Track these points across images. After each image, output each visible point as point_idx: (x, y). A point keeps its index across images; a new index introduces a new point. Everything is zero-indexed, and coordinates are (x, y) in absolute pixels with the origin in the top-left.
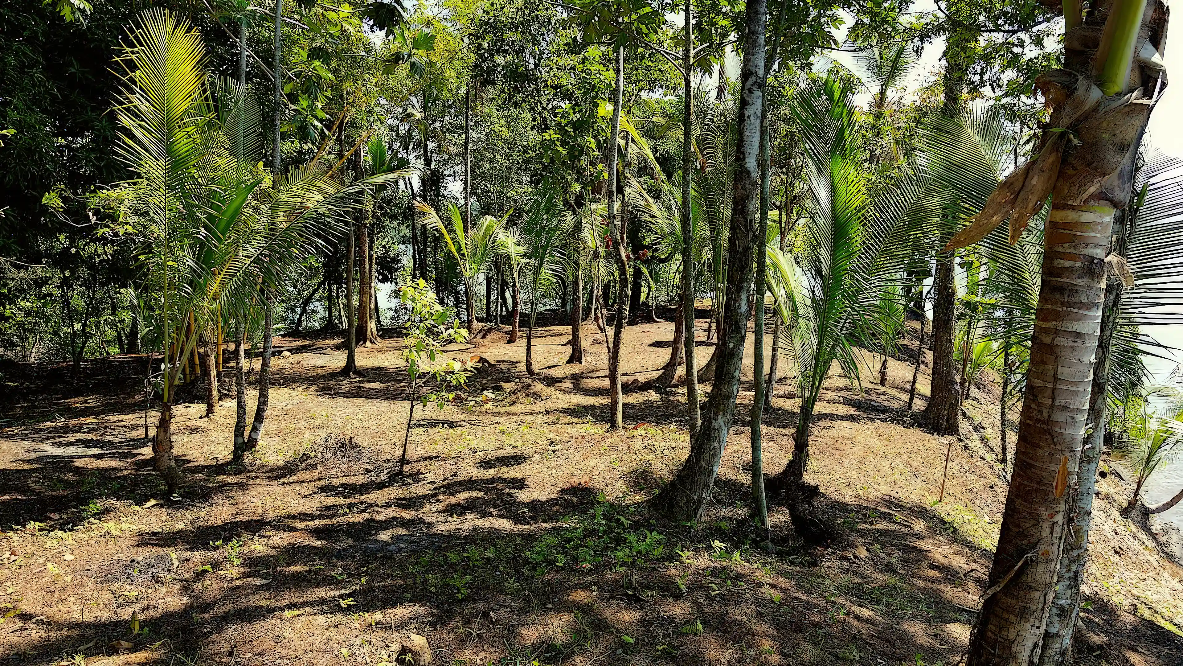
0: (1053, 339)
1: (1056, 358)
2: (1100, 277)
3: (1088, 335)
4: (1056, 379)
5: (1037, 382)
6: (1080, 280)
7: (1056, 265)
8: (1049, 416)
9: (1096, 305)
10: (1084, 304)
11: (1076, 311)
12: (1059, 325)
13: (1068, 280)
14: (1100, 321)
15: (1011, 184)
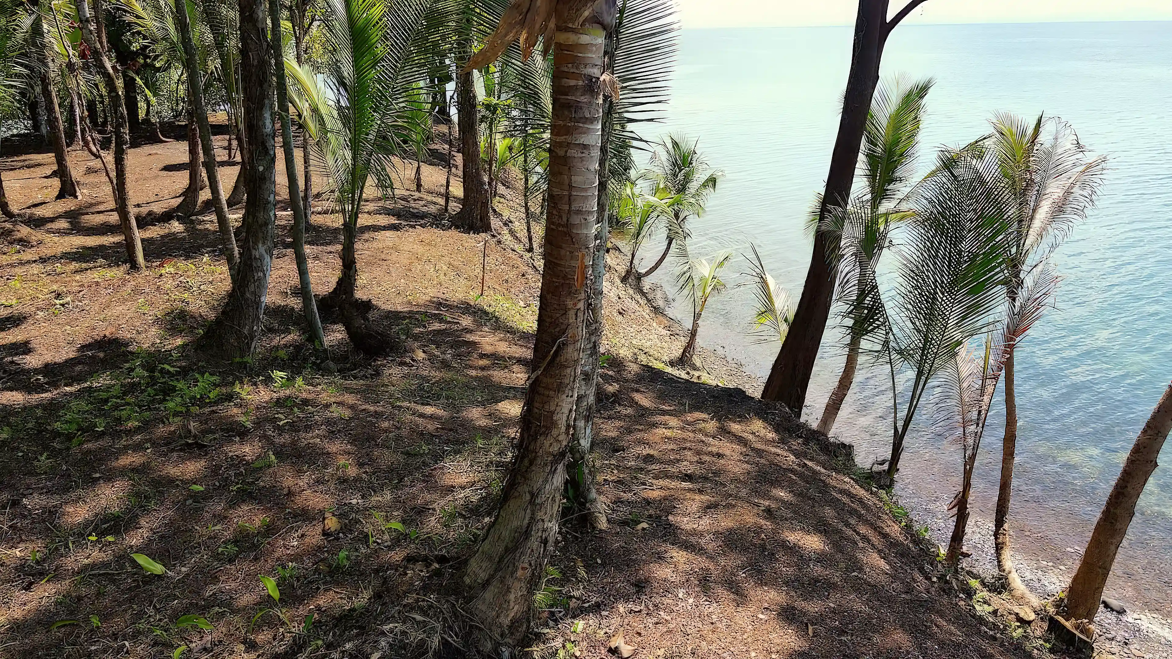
0: (566, 152)
1: (569, 169)
2: (598, 94)
3: (593, 146)
4: (571, 187)
5: (556, 191)
6: (582, 98)
7: (563, 84)
8: (568, 221)
9: (596, 119)
10: (587, 118)
11: (581, 125)
12: (569, 139)
13: (573, 98)
14: (600, 133)
15: (519, 6)
